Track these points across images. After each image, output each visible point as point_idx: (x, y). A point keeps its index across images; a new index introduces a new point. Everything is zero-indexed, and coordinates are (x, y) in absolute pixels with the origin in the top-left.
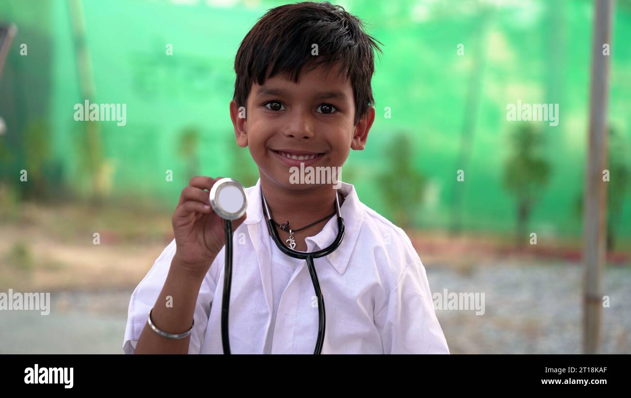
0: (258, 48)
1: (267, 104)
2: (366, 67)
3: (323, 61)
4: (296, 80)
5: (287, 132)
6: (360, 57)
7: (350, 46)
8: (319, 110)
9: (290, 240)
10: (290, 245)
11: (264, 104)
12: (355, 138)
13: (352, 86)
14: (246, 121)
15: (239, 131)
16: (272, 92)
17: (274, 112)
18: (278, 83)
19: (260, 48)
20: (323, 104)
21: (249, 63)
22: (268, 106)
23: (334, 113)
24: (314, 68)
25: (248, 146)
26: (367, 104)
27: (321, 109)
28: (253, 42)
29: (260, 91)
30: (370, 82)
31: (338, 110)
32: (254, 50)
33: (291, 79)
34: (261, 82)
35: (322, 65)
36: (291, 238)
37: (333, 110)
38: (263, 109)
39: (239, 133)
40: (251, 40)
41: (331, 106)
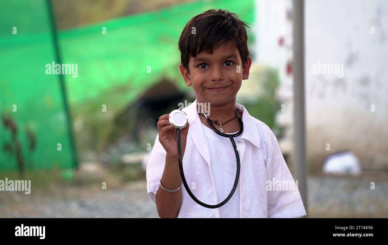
0: (191, 39)
1: (199, 66)
2: (244, 39)
3: (224, 42)
4: (212, 53)
5: (212, 79)
6: (240, 34)
7: (234, 31)
8: (225, 65)
9: (221, 129)
10: (221, 131)
11: (198, 66)
12: (243, 74)
13: (239, 50)
14: (190, 74)
15: (186, 79)
16: (200, 60)
17: (203, 69)
18: (203, 55)
19: (192, 40)
20: (226, 62)
21: (187, 47)
22: (200, 66)
23: (232, 65)
24: (219, 46)
25: (192, 86)
26: (247, 56)
27: (226, 64)
28: (187, 37)
29: (195, 60)
30: (247, 45)
31: (234, 63)
32: (189, 41)
33: (209, 53)
34: (194, 56)
35: (223, 44)
36: (221, 128)
37: (232, 64)
38: (198, 68)
39: (186, 80)
40: (186, 36)
41: (230, 61)
